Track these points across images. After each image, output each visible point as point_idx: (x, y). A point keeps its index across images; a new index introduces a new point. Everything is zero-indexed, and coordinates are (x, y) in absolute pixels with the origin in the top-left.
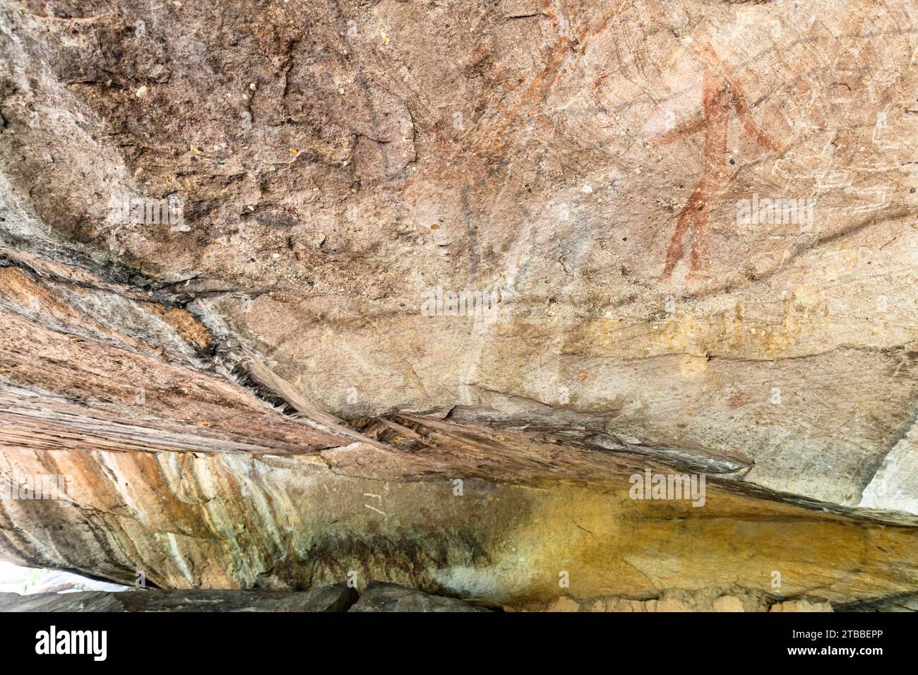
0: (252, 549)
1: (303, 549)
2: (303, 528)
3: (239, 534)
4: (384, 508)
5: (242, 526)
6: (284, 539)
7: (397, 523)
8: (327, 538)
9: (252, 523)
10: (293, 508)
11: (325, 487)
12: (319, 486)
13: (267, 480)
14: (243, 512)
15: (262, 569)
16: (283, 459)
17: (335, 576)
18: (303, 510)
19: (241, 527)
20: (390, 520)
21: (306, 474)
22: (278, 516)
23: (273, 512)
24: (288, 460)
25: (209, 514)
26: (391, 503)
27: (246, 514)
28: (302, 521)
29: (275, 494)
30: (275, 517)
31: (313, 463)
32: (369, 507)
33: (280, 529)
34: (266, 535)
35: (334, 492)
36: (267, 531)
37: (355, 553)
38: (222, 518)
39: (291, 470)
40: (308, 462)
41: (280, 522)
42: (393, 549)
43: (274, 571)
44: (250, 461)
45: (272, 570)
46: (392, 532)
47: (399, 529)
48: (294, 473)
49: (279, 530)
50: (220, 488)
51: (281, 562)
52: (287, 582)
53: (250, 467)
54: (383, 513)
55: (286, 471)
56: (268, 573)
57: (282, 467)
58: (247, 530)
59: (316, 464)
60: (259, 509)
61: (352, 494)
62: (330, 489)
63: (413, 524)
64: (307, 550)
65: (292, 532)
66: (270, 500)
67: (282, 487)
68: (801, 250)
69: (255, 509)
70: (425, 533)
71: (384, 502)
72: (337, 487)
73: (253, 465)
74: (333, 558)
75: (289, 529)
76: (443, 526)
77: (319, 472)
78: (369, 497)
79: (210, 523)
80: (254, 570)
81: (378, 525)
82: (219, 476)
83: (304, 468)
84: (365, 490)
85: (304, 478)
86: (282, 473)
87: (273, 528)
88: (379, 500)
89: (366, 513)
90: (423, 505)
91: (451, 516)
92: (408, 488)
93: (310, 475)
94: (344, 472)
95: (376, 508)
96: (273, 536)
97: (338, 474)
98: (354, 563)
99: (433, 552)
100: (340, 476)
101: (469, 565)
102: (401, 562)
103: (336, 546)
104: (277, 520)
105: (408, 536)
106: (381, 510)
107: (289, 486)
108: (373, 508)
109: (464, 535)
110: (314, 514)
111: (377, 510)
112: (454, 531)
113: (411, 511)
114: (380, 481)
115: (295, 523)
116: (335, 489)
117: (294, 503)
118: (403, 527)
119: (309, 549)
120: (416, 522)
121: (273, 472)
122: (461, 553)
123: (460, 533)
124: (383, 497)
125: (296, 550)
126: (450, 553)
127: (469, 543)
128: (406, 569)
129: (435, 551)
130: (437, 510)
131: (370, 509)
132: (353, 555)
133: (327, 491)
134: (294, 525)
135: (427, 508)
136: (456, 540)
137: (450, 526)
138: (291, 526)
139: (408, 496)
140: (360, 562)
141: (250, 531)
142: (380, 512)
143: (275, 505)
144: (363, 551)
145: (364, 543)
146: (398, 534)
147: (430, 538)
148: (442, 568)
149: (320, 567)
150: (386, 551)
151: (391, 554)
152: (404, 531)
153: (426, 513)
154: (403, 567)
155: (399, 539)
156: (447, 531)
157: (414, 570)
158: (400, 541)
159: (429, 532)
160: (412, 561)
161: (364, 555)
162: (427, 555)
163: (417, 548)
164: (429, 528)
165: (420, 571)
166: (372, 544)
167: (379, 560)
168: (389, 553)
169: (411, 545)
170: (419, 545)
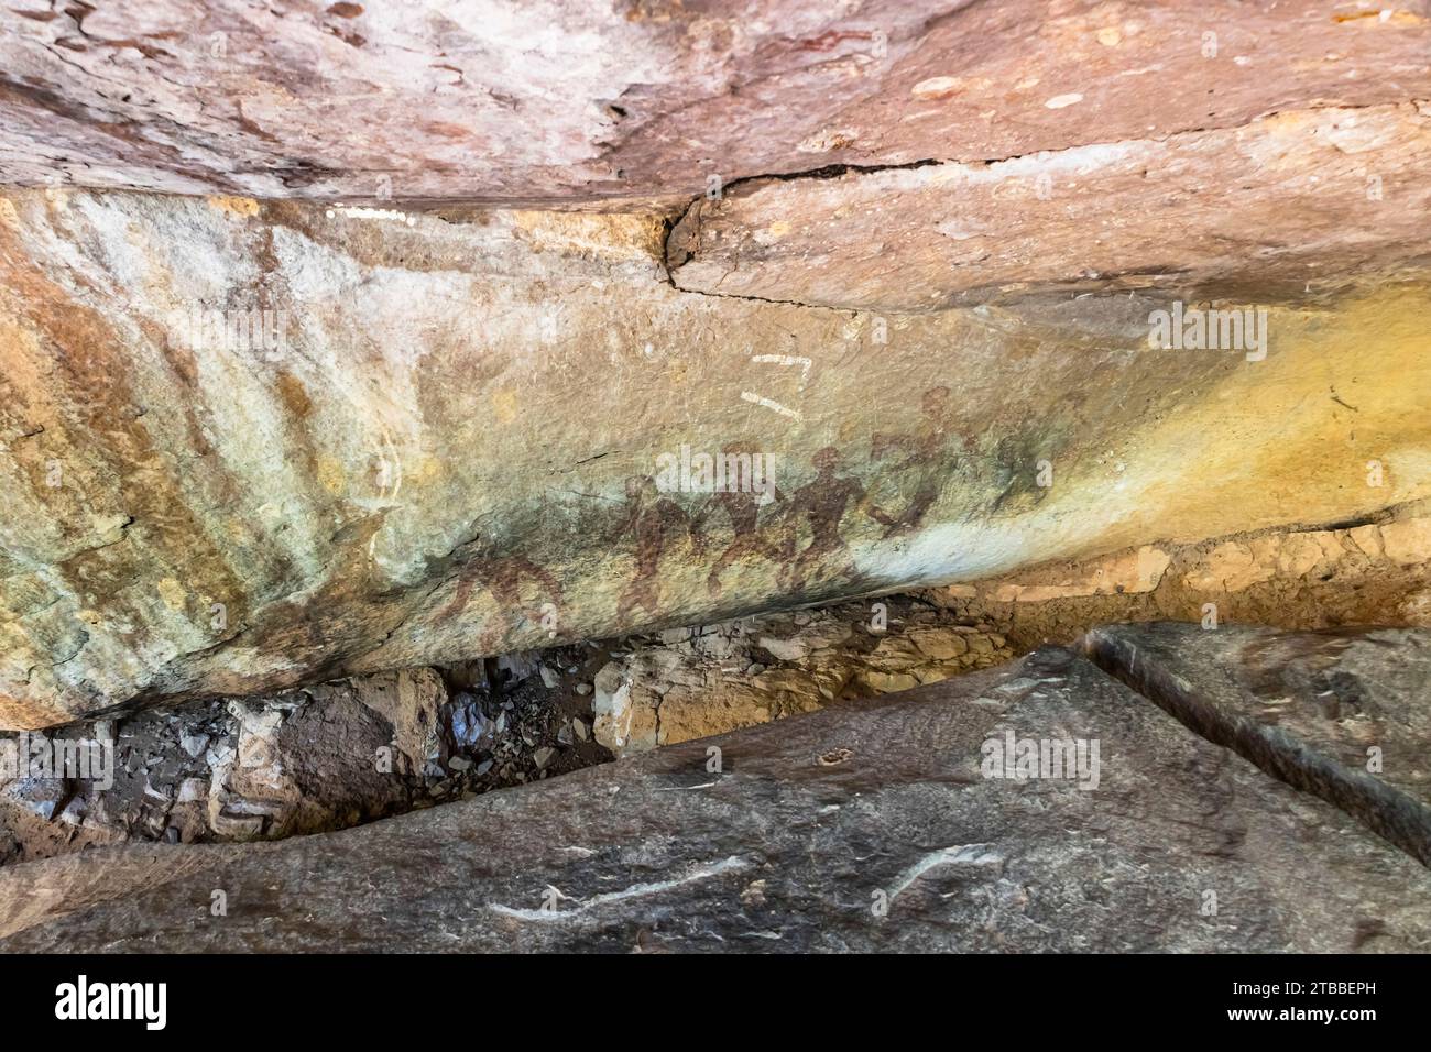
0: (150, 590)
1: (417, 557)
2: (445, 492)
3: (89, 553)
4: (807, 401)
5: (119, 520)
6: (336, 538)
7: (826, 438)
8: (538, 512)
9: (173, 503)
10: (416, 428)
11: (613, 340)
12: (587, 337)
13: (331, 326)
14: (125, 469)
15: (195, 639)
16: (431, 229)
17: (504, 611)
18: (467, 434)
19: (105, 527)
20: (810, 429)
21: (537, 291)
22: (328, 461)
23: (307, 458)
24: (457, 233)
27: (147, 474)
28: (449, 470)
30: (310, 469)
31: (582, 244)
32: (755, 398)
34: (244, 539)
35: (636, 360)
36: (251, 523)
37: (635, 539)
39: (467, 279)
40: (563, 243)
41: (333, 486)
42: (773, 510)
43: (248, 637)
44: (248, 238)
45: (239, 635)
46: (796, 468)
47: (824, 454)
48: (485, 293)
49: (323, 513)
51: (291, 606)
52: (291, 656)
53: (247, 270)
54: (797, 415)
55: (444, 283)
56: (220, 644)
57: (426, 265)
59: (596, 248)
60: (227, 450)
61: (707, 360)
62: (628, 349)
63: (876, 437)
64: (429, 559)
65: (384, 511)
66: (297, 405)
67: (404, 354)
69: (205, 451)
70: (901, 456)
71: (815, 376)
72: (660, 338)
73: (267, 259)
74: (529, 566)
75: (374, 505)
76: (963, 433)
77: (598, 284)
78: (766, 367)
80: (148, 653)
83: (537, 267)
84: (764, 346)
85: (526, 309)
86: (419, 294)
87: (293, 509)
88: (799, 374)
89: (733, 418)
90: (941, 379)
91: (1006, 401)
92: (926, 328)
93: (556, 298)
94: (742, 279)
95: (778, 399)
96: (283, 535)
97: (682, 290)
98: (608, 564)
99: (893, 503)
100: (686, 297)
101: (977, 518)
102: (779, 541)
103: (564, 530)
104: (321, 477)
105: (844, 469)
106: (792, 406)
107: (439, 347)
108: (765, 402)
109: (1012, 447)
110: (515, 444)
111: (776, 407)
112: (988, 441)
113: (891, 400)
114: (836, 312)
115: (409, 482)
116: (649, 349)
117: (434, 409)
118: (840, 447)
119: (439, 553)
120: (888, 430)
121: (372, 286)
122: (973, 493)
123: (1002, 444)
124: (819, 364)
125: (382, 561)
126: (941, 498)
127: (1011, 466)
128: (785, 553)
129: (902, 499)
130: (974, 390)
131: (755, 405)
132: (619, 545)
133: (613, 357)
134: (404, 485)
135: (949, 385)
136: (981, 464)
137: (985, 431)
138: (388, 491)
139: (911, 354)
140: (632, 561)
141: (155, 534)
142: (786, 412)
143: (324, 422)
144: (662, 531)
145: (679, 508)
146: (814, 469)
147: (909, 466)
148: (895, 535)
149: (453, 597)
150: (747, 519)
151: (757, 525)
152: (835, 459)
153: (935, 401)
154: (777, 551)
155: (809, 482)
156: (969, 443)
157: (807, 552)
158: (808, 487)
159: (914, 453)
160: (815, 532)
161: (661, 539)
162: (872, 512)
163: (851, 499)
164: (920, 441)
165: (823, 551)
166: (706, 507)
167: (706, 545)
168: (753, 524)
169: (838, 492)
170: (862, 490)
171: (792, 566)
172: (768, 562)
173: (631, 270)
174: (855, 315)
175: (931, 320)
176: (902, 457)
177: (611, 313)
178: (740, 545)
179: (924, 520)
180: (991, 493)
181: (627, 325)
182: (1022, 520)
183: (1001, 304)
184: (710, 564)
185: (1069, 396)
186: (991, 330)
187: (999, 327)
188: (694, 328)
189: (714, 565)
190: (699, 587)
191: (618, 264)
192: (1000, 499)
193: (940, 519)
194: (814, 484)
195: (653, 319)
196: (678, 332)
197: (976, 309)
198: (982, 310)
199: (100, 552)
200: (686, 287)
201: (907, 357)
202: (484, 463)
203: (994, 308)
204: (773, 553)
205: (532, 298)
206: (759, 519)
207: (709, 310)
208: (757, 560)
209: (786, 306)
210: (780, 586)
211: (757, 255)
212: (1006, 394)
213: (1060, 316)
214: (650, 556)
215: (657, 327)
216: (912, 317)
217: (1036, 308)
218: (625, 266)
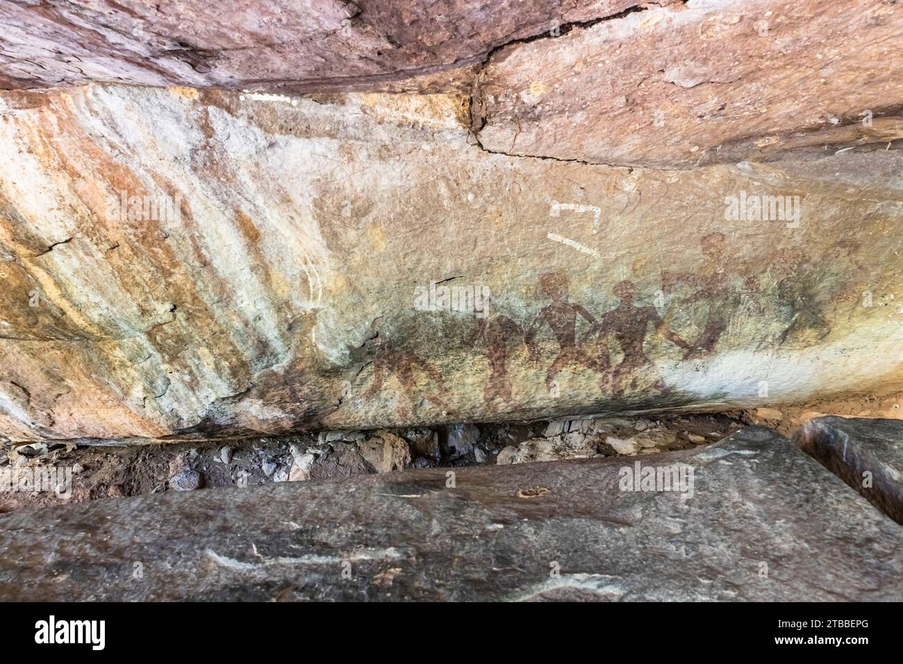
0: (195, 355)
1: (342, 346)
2: (350, 300)
3: (158, 326)
4: (601, 239)
5: (168, 306)
6: (290, 328)
7: (622, 273)
8: (414, 319)
9: (195, 298)
10: (325, 254)
11: (443, 189)
12: (424, 187)
13: (255, 177)
15: (225, 390)
16: (307, 107)
17: (408, 391)
18: (357, 258)
19: (162, 310)
20: (607, 267)
21: (384, 153)
22: (276, 274)
23: (263, 270)
24: (325, 110)
25: (58, 284)
26: (623, 226)
27: (178, 277)
28: (350, 283)
29: (272, 219)
30: (267, 279)
31: (411, 117)
32: (559, 238)
33: (281, 306)
34: (238, 324)
35: (463, 205)
36: (239, 314)
37: (485, 345)
38: (101, 290)
39: (335, 144)
40: (396, 116)
41: (283, 292)
42: (587, 329)
43: (254, 391)
44: (194, 115)
45: (249, 390)
46: (600, 296)
49: (279, 310)
50: (83, 210)
51: (275, 374)
52: (283, 408)
53: (197, 136)
54: (595, 253)
55: (322, 145)
56: (239, 397)
57: (307, 133)
58: (180, 315)
59: (421, 120)
60: (216, 263)
62: (455, 197)
63: (664, 274)
64: (350, 347)
65: (315, 311)
66: (252, 236)
67: (303, 197)
69: (205, 264)
70: (688, 291)
71: (605, 223)
72: (478, 189)
73: (207, 129)
74: (416, 359)
75: (308, 306)
76: (742, 274)
77: (427, 147)
78: (565, 214)
79: (65, 305)
80: (202, 394)
81: (565, 281)
82: (74, 175)
83: (382, 134)
84: (560, 196)
85: (377, 165)
86: (306, 154)
87: (261, 305)
88: (592, 219)
89: (545, 253)
90: (715, 225)
91: (779, 247)
92: (695, 182)
93: (398, 158)
95: (577, 239)
96: (259, 324)
97: (490, 152)
98: (471, 363)
99: (687, 330)
100: (494, 157)
101: (765, 348)
102: (596, 354)
103: (434, 334)
104: (274, 285)
105: (640, 299)
106: (590, 246)
107: (324, 193)
108: (568, 242)
109: (791, 288)
110: (389, 267)
111: (577, 246)
112: (767, 281)
113: (673, 243)
114: (615, 168)
115: (327, 292)
116: (470, 197)
117: (332, 240)
118: (635, 281)
119: (356, 345)
120: (674, 268)
121: (276, 149)
122: (759, 326)
123: (781, 285)
124: (607, 211)
125: (321, 347)
126: (730, 328)
127: (793, 304)
128: (602, 365)
129: (694, 327)
130: (748, 236)
131: (560, 244)
132: (475, 349)
133: (445, 203)
134: (324, 294)
135: (724, 230)
136: (763, 301)
137: (764, 272)
138: (315, 298)
139: (684, 204)
140: (487, 361)
141: (190, 317)
142: (585, 250)
143: (269, 247)
144: (504, 340)
145: (513, 323)
146: (615, 298)
147: (697, 299)
148: (693, 357)
149: (373, 377)
150: (568, 335)
151: (576, 340)
152: (631, 291)
153: (713, 245)
154: (595, 363)
155: (613, 308)
156: (749, 282)
157: (621, 365)
158: (613, 312)
159: (699, 288)
160: (624, 350)
161: (505, 346)
162: (670, 336)
163: (651, 324)
164: (704, 278)
165: (634, 366)
166: (534, 323)
167: (539, 353)
168: (573, 339)
169: (639, 318)
170: (659, 318)
171: (610, 376)
172: (590, 371)
173: (449, 137)
174: (631, 170)
175: (698, 176)
176: (691, 292)
177: (439, 169)
178: (565, 355)
179: (717, 346)
180: (776, 327)
181: (452, 178)
182: (811, 353)
183: (763, 160)
184: (545, 369)
185: (842, 243)
186: (756, 183)
187: (763, 181)
188: (503, 182)
189: (548, 370)
190: (540, 386)
191: (439, 132)
192: (785, 333)
193: (731, 347)
194: (617, 310)
195: (471, 174)
196: (491, 185)
197: (739, 165)
198: (745, 165)
199: (164, 327)
200: (491, 148)
201: (682, 207)
202: (370, 280)
203: (757, 164)
204: (592, 364)
205: (381, 158)
206: (577, 336)
207: (512, 167)
208: (581, 369)
209: (573, 163)
210: (604, 391)
212: (779, 241)
213: (821, 171)
214: (498, 358)
215: (474, 181)
216: (681, 172)
217: (797, 163)
218: (444, 133)
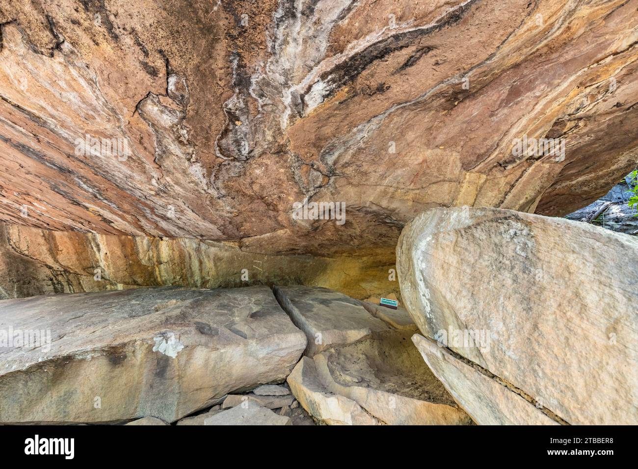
2: (217, 277)
3: (176, 282)
4: (262, 267)
6: (203, 283)
7: (267, 274)
9: (186, 276)
10: (213, 267)
11: (235, 257)
12: (232, 256)
13: (205, 253)
14: (182, 270)
16: (215, 243)
18: (219, 268)
19: (178, 278)
20: (264, 273)
21: (226, 250)
22: (203, 271)
23: (201, 270)
24: (218, 243)
25: (160, 271)
26: (266, 265)
27: (184, 271)
28: (217, 274)
29: (205, 260)
30: (201, 272)
31: (231, 245)
33: (203, 278)
34: (192, 282)
35: (239, 259)
36: (193, 280)
38: (167, 273)
39: (219, 248)
40: (229, 245)
41: (204, 275)
44: (198, 242)
46: (264, 278)
47: (267, 277)
48: (221, 250)
50: (172, 256)
53: (197, 246)
54: (261, 270)
55: (216, 249)
57: (214, 246)
58: (181, 279)
59: (233, 246)
60: (193, 268)
61: (247, 260)
62: (237, 258)
63: (274, 275)
66: (201, 263)
67: (212, 257)
68: (430, 184)
69: (191, 268)
70: (279, 279)
71: (263, 264)
72: (241, 257)
73: (199, 245)
75: (208, 278)
76: (288, 275)
77: (233, 250)
78: (255, 262)
79: (158, 276)
81: (257, 275)
82: (174, 250)
83: (226, 248)
84: (255, 259)
85: (225, 252)
86: (214, 250)
87: (199, 278)
88: (260, 264)
89: (253, 269)
91: (293, 271)
92: (276, 258)
93: (228, 251)
94: (248, 249)
96: (197, 281)
100: (244, 252)
107: (216, 256)
108: (257, 267)
109: (297, 279)
110: (225, 270)
111: (258, 269)
112: (292, 277)
113: (274, 269)
114: (263, 255)
115: (212, 275)
117: (215, 265)
120: (276, 274)
121: (209, 249)
124: (263, 262)
130: (287, 268)
131: (255, 268)
135: (282, 267)
137: (291, 275)
138: (210, 276)
139: (275, 262)
141: (183, 280)
143: (203, 266)
153: (281, 270)
159: (281, 278)
164: (281, 276)
173: (237, 249)
174: (265, 256)
177: (235, 253)
181: (237, 255)
183: (284, 255)
185: (302, 270)
186: (285, 259)
188: (245, 256)
191: (235, 248)
195: (240, 255)
196: (243, 257)
197: (281, 256)
202: (221, 273)
207: (246, 254)
209: (256, 254)
211: (247, 246)
212: (292, 269)
213: (294, 258)
216: (273, 257)
217: (290, 256)
